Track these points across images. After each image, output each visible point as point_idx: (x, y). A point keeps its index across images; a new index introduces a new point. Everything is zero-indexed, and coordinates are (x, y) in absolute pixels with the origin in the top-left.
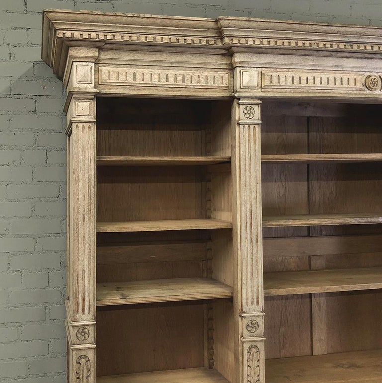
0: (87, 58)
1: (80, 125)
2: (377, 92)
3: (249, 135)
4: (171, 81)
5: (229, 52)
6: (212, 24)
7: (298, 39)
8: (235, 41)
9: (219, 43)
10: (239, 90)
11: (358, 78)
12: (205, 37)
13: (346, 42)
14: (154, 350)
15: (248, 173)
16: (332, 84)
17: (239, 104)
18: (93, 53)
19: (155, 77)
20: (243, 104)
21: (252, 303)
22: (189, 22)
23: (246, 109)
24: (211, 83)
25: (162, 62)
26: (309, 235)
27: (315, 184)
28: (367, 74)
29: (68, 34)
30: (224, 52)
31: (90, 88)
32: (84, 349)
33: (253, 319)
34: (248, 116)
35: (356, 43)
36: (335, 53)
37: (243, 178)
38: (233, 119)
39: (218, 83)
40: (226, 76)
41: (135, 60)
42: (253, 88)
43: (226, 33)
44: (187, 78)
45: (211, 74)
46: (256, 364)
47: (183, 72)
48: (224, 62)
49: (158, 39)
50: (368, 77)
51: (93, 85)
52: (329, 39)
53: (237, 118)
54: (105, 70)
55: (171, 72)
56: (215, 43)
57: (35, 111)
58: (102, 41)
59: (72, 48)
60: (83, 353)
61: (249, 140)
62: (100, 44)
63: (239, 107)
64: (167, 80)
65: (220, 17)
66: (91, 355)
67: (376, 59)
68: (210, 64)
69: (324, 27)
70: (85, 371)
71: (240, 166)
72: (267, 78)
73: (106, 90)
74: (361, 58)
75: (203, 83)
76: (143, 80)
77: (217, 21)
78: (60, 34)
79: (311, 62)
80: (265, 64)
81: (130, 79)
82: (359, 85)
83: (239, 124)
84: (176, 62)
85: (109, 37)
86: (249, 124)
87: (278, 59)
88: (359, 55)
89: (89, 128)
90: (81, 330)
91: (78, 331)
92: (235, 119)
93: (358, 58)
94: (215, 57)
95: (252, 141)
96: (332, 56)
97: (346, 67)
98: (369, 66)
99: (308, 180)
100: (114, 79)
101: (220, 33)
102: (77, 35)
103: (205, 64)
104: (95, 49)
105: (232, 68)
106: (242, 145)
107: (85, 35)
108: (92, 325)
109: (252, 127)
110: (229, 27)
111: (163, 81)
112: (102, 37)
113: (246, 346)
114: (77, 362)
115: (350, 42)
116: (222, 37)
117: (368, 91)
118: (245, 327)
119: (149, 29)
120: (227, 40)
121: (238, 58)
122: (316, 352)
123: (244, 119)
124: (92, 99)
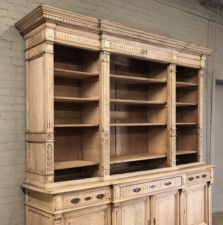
0: (52, 27)
1: (48, 54)
2: (145, 55)
3: (106, 66)
4: (80, 41)
5: (100, 33)
6: (98, 22)
7: (123, 32)
8: (104, 29)
9: (98, 29)
10: (103, 48)
11: (140, 49)
12: (94, 26)
13: (137, 35)
14: (61, 153)
15: (106, 79)
16: (132, 50)
17: (103, 54)
18: (54, 25)
19: (75, 39)
20: (105, 54)
21: (106, 127)
22: (90, 19)
23: (105, 55)
24: (93, 44)
25: (77, 33)
26: (115, 111)
27: (118, 91)
28: (142, 48)
29: (47, 16)
30: (99, 33)
31: (52, 39)
32: (50, 142)
33: (107, 132)
34: (106, 58)
35: (141, 36)
36: (134, 39)
37: (104, 81)
38: (100, 59)
39: (96, 45)
40: (99, 42)
41: (68, 31)
42: (108, 48)
43: (102, 26)
44: (86, 41)
45: (94, 41)
46: (107, 148)
47: (85, 38)
48: (98, 37)
49: (79, 24)
50: (143, 49)
51: (53, 38)
52: (133, 33)
53: (102, 59)
54: (57, 33)
55: (80, 38)
56: (97, 29)
57: (11, 48)
58: (59, 21)
59: (47, 22)
60: (49, 143)
61: (106, 68)
62: (57, 22)
63: (103, 55)
64: (79, 41)
65: (101, 19)
66: (52, 144)
67: (145, 43)
68: (93, 37)
69: (132, 29)
70: (50, 150)
71: (103, 77)
72: (112, 45)
73: (58, 41)
74: (141, 42)
75: (91, 44)
76: (71, 39)
77: (99, 21)
78: (44, 16)
79: (126, 41)
80: (112, 40)
81: (66, 38)
82: (140, 52)
83: (103, 61)
84: (82, 34)
85: (62, 20)
86: (106, 61)
87: (116, 38)
88: (141, 41)
89: (51, 55)
90: (49, 135)
91: (48, 135)
92: (101, 59)
93: (140, 42)
94: (95, 34)
95: (107, 68)
96: (132, 40)
97: (136, 45)
98: (143, 45)
99: (116, 90)
100: (60, 37)
101: (99, 25)
102: (50, 17)
103: (92, 37)
104: (55, 24)
105: (100, 40)
106: (104, 69)
107: (53, 18)
108: (53, 133)
109: (107, 62)
110: (103, 23)
111: (78, 41)
112: (59, 20)
113: (104, 142)
114: (48, 147)
115: (139, 36)
116: (99, 27)
117: (142, 55)
118: (104, 135)
119: (76, 19)
120: (102, 28)
121: (104, 36)
122: (117, 154)
123: (105, 60)
124: (52, 44)
